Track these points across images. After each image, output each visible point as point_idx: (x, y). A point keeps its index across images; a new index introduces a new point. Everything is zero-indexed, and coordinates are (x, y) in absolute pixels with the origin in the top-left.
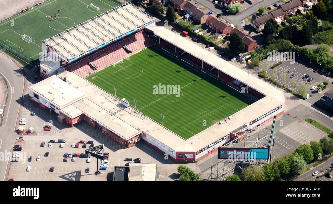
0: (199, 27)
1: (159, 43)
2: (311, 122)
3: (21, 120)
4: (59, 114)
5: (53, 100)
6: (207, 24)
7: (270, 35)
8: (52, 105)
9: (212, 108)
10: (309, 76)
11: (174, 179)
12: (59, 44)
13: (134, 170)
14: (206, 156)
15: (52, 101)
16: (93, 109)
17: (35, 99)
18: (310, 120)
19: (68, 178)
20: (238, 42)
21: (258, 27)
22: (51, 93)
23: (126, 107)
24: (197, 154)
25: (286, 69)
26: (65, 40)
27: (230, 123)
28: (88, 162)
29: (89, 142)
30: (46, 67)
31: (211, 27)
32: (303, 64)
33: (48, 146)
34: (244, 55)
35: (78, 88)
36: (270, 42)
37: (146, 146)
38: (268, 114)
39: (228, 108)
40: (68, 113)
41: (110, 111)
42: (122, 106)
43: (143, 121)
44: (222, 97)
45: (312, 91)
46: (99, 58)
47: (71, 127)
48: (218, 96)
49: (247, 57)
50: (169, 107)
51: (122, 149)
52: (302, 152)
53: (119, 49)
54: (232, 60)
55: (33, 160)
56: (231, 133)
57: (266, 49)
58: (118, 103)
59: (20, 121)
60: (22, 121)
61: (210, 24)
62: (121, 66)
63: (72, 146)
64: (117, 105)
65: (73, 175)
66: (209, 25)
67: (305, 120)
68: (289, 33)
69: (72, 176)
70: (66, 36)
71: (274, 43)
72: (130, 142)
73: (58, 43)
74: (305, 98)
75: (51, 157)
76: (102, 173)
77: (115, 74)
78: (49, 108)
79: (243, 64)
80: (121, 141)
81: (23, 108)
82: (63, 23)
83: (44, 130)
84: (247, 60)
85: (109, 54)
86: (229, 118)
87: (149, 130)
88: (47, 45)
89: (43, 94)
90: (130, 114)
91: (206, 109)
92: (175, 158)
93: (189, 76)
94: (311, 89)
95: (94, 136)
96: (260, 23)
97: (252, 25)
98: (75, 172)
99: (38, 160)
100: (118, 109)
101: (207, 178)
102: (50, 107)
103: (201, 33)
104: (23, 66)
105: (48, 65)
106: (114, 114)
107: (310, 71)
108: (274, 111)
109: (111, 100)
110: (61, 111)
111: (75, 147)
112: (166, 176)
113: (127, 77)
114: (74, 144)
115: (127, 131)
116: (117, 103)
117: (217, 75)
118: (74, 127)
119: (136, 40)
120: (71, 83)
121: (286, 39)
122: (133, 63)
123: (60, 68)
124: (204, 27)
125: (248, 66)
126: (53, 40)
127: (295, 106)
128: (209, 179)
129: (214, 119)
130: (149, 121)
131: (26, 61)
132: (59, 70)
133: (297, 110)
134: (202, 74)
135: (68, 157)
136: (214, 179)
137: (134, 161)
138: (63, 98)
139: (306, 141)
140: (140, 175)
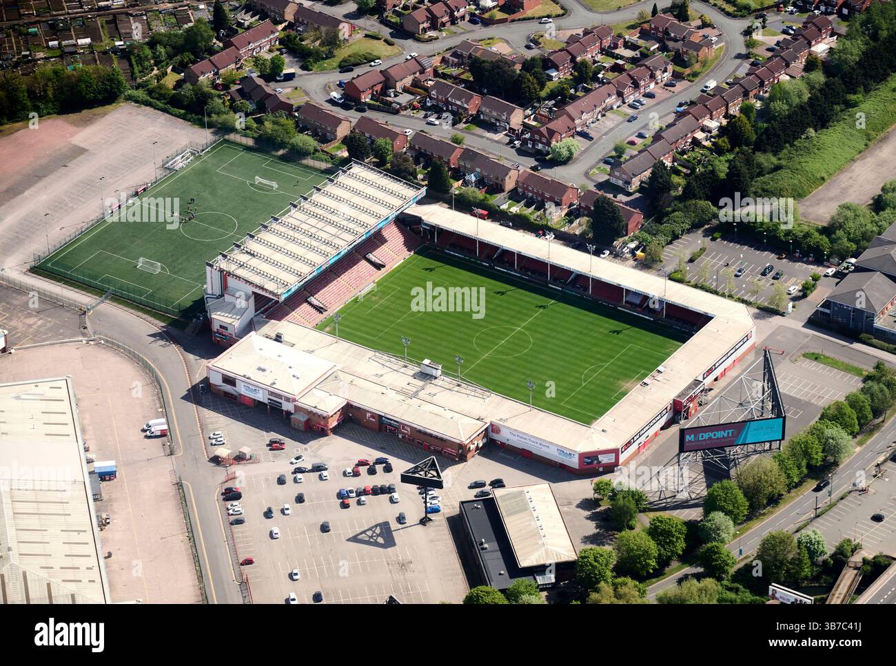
0: (505, 198)
1: (436, 240)
2: (816, 359)
3: (212, 436)
4: (293, 411)
5: (274, 383)
6: (520, 190)
7: (665, 195)
8: (272, 393)
9: (604, 358)
10: (772, 268)
11: (589, 511)
12: (245, 265)
13: (508, 502)
14: (636, 455)
15: (274, 386)
16: (368, 390)
17: (228, 388)
18: (813, 354)
19: (369, 541)
20: (613, 216)
21: (628, 183)
22: (264, 370)
23: (436, 378)
24: (622, 452)
25: (719, 260)
26: (253, 255)
27: (665, 381)
28: (395, 501)
29: (379, 461)
30: (227, 317)
31: (530, 194)
32: (751, 246)
33: (295, 480)
34: (623, 243)
35: (313, 351)
36: (670, 209)
37: (502, 452)
38: (731, 352)
39: (637, 352)
40: (317, 405)
41: (404, 390)
42: (425, 376)
43: (482, 400)
44: (614, 332)
45: (790, 296)
46: (325, 287)
47: (326, 435)
48: (606, 332)
49: (632, 245)
50: (514, 367)
51: (453, 465)
52: (838, 418)
53: (358, 263)
54: (602, 256)
55: (276, 513)
56: (674, 400)
57: (665, 225)
58: (414, 372)
59: (210, 438)
60: (216, 437)
61: (527, 189)
62: (377, 298)
63: (345, 474)
64: (415, 376)
65: (374, 532)
66: (526, 192)
67: (804, 356)
68: (704, 185)
69: (374, 534)
70: (252, 245)
71: (678, 211)
72: (470, 448)
73: (242, 263)
74: (784, 313)
75: (312, 502)
76: (434, 520)
77: (370, 314)
78: (266, 401)
79: (628, 261)
80: (450, 449)
81: (205, 410)
82: (211, 224)
83: (271, 450)
84: (633, 252)
85: (341, 275)
86: (659, 371)
87: (504, 418)
88: (221, 271)
89: (246, 374)
90: (450, 391)
91: (593, 361)
92: (576, 466)
93: (528, 299)
94: (789, 294)
95: (382, 448)
96: (633, 174)
97: (613, 180)
98: (376, 526)
99: (286, 512)
100: (420, 383)
101: (657, 499)
102: (269, 399)
103: (515, 209)
104: (163, 324)
105: (229, 313)
106: (415, 395)
107: (768, 258)
108: (739, 345)
109: (395, 367)
110: (299, 404)
111: (352, 476)
112: (570, 506)
113: (399, 318)
114: (349, 470)
115: (460, 425)
116: (412, 373)
117: (586, 289)
118: (332, 435)
119: (386, 241)
120: (294, 345)
121: (700, 199)
122: (399, 288)
123: (255, 316)
124: (515, 196)
125: (640, 264)
126: (229, 257)
127: (771, 331)
128: (661, 500)
129: (618, 379)
130: (494, 399)
131: (166, 313)
132: (255, 319)
133: (779, 337)
134: (552, 291)
135: (349, 497)
136: (670, 497)
137: (490, 485)
138: (294, 376)
139: (823, 398)
140: (526, 509)
